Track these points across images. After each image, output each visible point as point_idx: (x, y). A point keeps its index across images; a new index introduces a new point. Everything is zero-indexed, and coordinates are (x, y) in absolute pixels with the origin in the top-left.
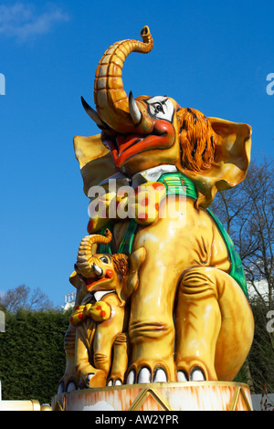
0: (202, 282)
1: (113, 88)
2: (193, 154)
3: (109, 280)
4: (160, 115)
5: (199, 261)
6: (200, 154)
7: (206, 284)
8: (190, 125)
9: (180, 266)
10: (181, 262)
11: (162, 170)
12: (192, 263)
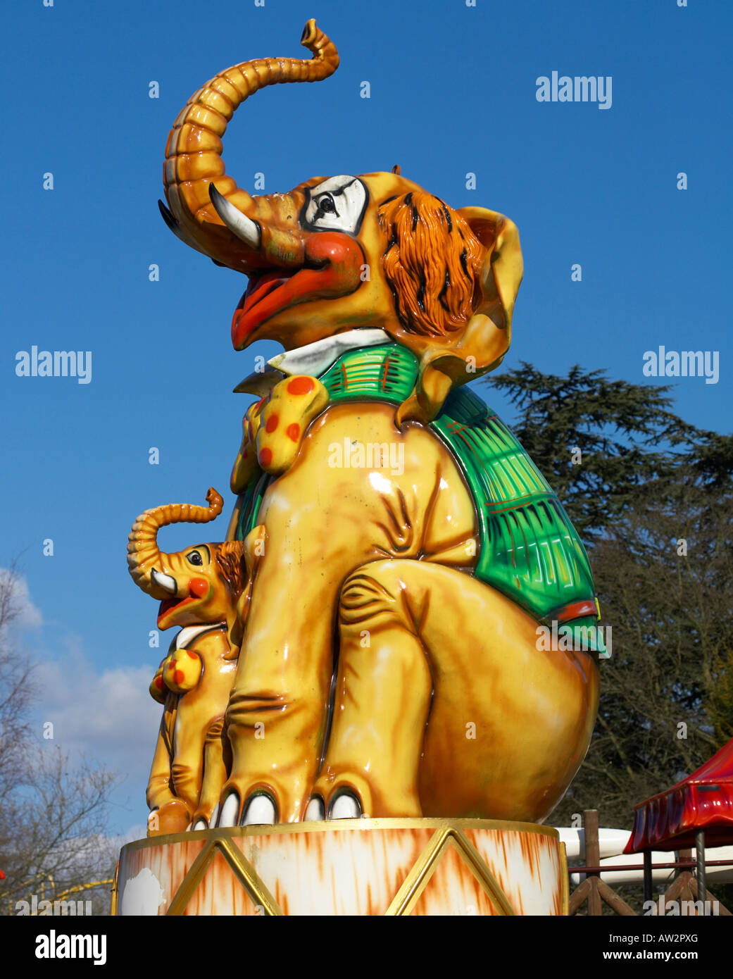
0: (367, 596)
1: (190, 179)
2: (420, 296)
3: (197, 602)
4: (329, 220)
5: (386, 544)
6: (435, 295)
7: (375, 601)
8: (405, 233)
9: (338, 561)
10: (340, 553)
11: (339, 344)
12: (368, 552)
